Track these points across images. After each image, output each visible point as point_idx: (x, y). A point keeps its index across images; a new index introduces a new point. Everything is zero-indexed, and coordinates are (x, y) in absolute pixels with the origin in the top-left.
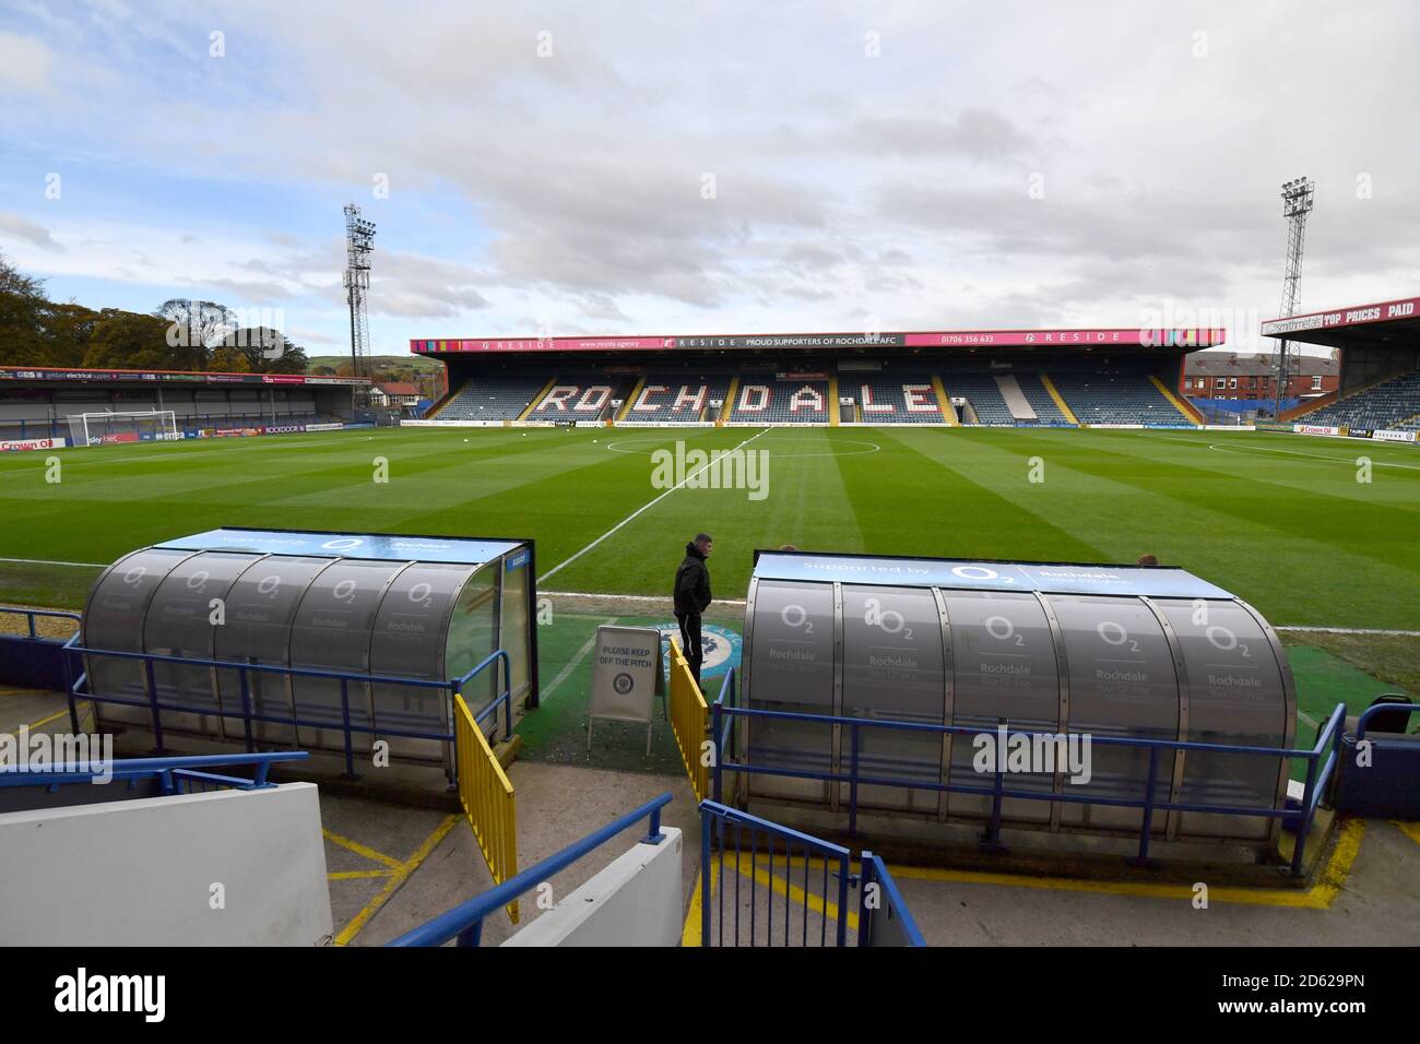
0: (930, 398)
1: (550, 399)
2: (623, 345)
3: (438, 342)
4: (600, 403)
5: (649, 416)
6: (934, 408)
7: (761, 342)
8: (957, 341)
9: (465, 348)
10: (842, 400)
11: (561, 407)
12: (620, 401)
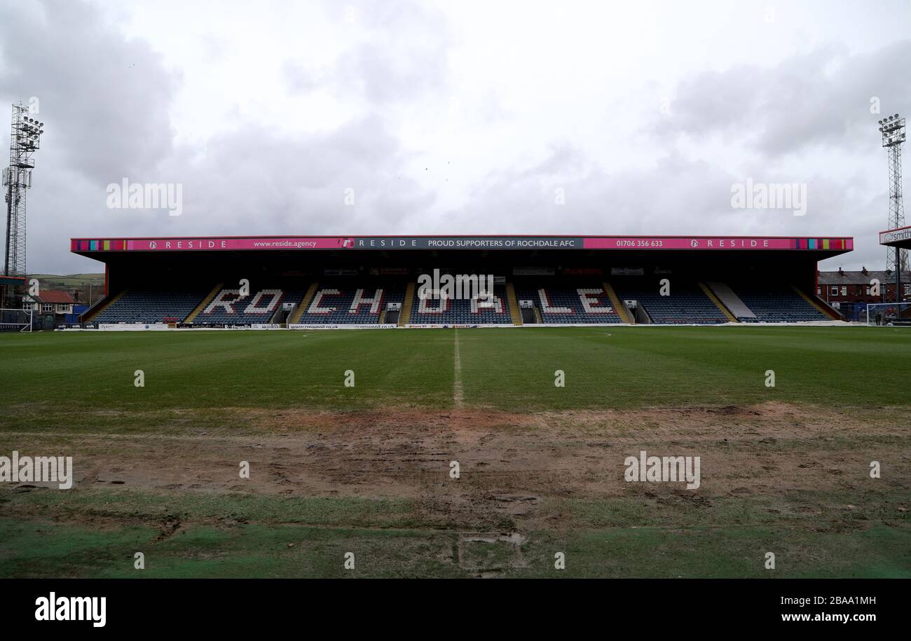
0: (603, 300)
1: (217, 302)
2: (299, 245)
3: (101, 241)
4: (271, 306)
5: (325, 319)
6: (607, 310)
7: (443, 243)
8: (631, 244)
9: (131, 247)
10: (522, 302)
11: (230, 310)
12: (293, 305)
